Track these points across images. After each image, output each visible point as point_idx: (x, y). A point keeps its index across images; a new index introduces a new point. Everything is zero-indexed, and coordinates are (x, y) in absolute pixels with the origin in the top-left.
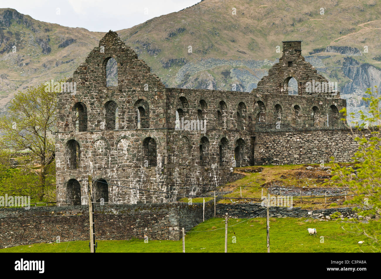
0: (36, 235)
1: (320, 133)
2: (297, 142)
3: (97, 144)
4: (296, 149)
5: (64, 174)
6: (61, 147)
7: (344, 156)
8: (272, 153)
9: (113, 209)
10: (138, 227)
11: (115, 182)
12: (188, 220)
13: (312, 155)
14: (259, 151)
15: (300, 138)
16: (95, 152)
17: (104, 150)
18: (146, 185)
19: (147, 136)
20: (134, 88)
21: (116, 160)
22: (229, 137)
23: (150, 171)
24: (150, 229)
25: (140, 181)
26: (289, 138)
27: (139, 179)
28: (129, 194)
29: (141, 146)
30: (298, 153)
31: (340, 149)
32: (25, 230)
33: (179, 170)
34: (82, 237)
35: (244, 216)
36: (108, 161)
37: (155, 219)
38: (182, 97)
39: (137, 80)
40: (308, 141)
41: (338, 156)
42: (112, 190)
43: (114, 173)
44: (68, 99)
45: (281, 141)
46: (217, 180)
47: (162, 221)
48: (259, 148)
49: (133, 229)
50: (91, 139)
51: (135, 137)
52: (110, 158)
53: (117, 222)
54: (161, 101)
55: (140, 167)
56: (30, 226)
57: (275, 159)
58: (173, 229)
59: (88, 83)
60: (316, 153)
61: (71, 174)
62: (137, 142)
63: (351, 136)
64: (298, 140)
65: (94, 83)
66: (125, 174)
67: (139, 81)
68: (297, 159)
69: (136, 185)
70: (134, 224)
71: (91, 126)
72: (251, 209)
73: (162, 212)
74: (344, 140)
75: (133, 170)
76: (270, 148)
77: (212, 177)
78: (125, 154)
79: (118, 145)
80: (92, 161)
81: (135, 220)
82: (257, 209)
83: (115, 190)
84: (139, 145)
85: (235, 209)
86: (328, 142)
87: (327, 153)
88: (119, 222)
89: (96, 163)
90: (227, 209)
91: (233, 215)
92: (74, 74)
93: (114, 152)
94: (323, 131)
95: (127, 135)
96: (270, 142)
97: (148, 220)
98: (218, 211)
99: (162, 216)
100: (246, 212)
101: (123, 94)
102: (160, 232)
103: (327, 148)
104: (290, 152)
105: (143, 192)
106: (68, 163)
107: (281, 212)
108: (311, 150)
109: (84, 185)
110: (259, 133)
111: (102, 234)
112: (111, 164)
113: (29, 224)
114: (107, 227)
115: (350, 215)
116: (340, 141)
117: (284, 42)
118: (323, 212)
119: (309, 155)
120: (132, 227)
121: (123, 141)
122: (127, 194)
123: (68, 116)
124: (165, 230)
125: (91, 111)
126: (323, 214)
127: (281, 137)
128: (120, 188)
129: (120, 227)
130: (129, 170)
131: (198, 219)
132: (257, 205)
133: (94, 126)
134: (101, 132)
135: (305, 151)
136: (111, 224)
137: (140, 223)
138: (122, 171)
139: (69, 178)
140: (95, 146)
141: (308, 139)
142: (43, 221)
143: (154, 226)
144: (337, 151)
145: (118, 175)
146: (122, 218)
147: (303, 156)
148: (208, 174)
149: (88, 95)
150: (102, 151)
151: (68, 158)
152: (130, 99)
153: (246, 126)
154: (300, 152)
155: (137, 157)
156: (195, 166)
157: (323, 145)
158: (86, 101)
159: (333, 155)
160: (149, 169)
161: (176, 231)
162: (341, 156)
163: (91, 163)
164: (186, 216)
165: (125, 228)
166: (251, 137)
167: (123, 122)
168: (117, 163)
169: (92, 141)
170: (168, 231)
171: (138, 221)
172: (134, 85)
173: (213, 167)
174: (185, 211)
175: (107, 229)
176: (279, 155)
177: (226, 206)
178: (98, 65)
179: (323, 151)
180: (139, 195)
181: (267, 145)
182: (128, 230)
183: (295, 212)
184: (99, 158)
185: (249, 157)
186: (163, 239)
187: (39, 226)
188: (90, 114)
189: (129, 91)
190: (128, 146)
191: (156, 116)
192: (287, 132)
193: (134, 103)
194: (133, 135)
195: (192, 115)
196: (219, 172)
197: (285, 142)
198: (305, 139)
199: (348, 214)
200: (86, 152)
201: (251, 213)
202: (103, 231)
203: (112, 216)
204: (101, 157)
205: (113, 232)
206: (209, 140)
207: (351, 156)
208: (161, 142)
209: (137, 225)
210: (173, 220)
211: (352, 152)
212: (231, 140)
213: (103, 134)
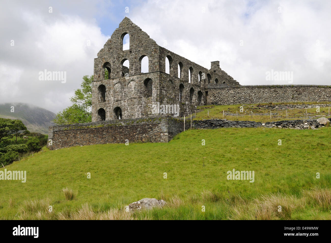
0: (74, 141)
1: (245, 88)
2: (232, 93)
3: (116, 86)
4: (232, 97)
5: (96, 106)
6: (95, 90)
7: (259, 101)
8: (218, 100)
9: (122, 123)
10: (138, 134)
11: (126, 109)
12: (174, 129)
13: (241, 101)
14: (210, 99)
15: (234, 91)
16: (114, 91)
17: (120, 89)
18: (145, 109)
19: (147, 77)
20: (139, 49)
21: (127, 95)
22: (195, 88)
23: (148, 100)
24: (147, 135)
25: (141, 107)
26: (227, 91)
27: (141, 106)
28: (134, 115)
29: (143, 85)
30: (233, 100)
31: (257, 98)
32: (67, 138)
33: (167, 100)
34: (101, 142)
35: (213, 128)
36: (122, 96)
37: (151, 128)
38: (169, 55)
39: (141, 44)
40: (238, 93)
41: (256, 101)
42: (124, 114)
43: (126, 103)
44: (101, 61)
45: (223, 93)
46: (189, 111)
47: (155, 129)
48: (210, 97)
49: (135, 135)
50: (113, 83)
51: (139, 79)
52: (123, 93)
53: (124, 131)
54: (156, 55)
55: (142, 98)
56: (71, 136)
57: (220, 103)
58: (164, 135)
59: (112, 50)
60: (243, 100)
61: (100, 105)
62: (140, 82)
63: (264, 90)
64: (233, 92)
65: (115, 49)
66: (133, 103)
67: (142, 44)
68: (232, 103)
69: (139, 109)
70: (135, 132)
71: (113, 76)
72: (217, 123)
73: (156, 123)
74: (260, 92)
75: (137, 100)
76: (216, 97)
77: (186, 109)
78: (133, 91)
79: (129, 85)
80: (113, 97)
81: (137, 129)
82: (222, 123)
83: (126, 114)
84: (141, 84)
85: (206, 123)
86: (250, 93)
87: (250, 100)
88: (126, 131)
89: (115, 98)
90: (200, 124)
91: (205, 127)
92: (104, 46)
93: (126, 90)
94: (247, 88)
95: (134, 78)
96: (217, 94)
97: (146, 129)
98: (194, 126)
99: (156, 125)
100: (214, 125)
101: (132, 54)
102: (154, 137)
103: (249, 97)
104: (228, 99)
105: (144, 113)
106: (100, 99)
107: (240, 124)
108: (240, 98)
109: (107, 112)
110: (210, 89)
111: (114, 140)
112: (124, 97)
113: (70, 135)
114: (118, 135)
115: (297, 126)
116: (257, 93)
117: (211, 62)
118: (275, 123)
119: (239, 101)
120: (135, 134)
121: (132, 83)
122: (133, 116)
123: (100, 71)
124: (158, 135)
125: (113, 67)
126: (276, 124)
127: (223, 91)
128: (129, 112)
129: (126, 135)
130: (135, 100)
131: (181, 129)
132: (221, 120)
133: (114, 75)
134: (118, 79)
135: (237, 98)
136: (121, 132)
137: (140, 131)
138: (131, 101)
139: (99, 108)
140: (115, 87)
141: (238, 92)
142: (79, 132)
143: (150, 133)
144: (256, 99)
145: (128, 104)
146: (128, 128)
147: (236, 101)
148: (184, 107)
149: (112, 57)
150: (119, 90)
151: (100, 97)
152: (137, 56)
153: (203, 85)
154: (234, 99)
155: (140, 91)
156: (176, 100)
157: (247, 95)
158: (111, 61)
159: (253, 100)
160: (148, 99)
161: (166, 136)
162: (258, 102)
163: (112, 98)
164: (173, 125)
165: (129, 135)
166: (206, 92)
167: (132, 71)
168: (127, 97)
169: (113, 84)
170: (160, 136)
171: (139, 129)
172: (139, 47)
173: (186, 103)
174: (173, 122)
175: (118, 136)
176: (222, 101)
177: (199, 121)
178: (118, 38)
179: (247, 99)
180: (141, 116)
181: (215, 96)
182: (131, 136)
183: (252, 124)
184: (117, 94)
185: (204, 102)
186: (157, 142)
187: (76, 136)
188: (113, 69)
189: (136, 52)
190: (135, 85)
191: (153, 64)
192: (226, 88)
193: (139, 58)
194: (138, 78)
195: (175, 69)
196: (190, 107)
197: (225, 93)
198: (237, 92)
199: (296, 124)
200: (110, 91)
201: (218, 126)
202: (115, 137)
203: (121, 127)
204: (118, 93)
205: (121, 138)
206: (185, 87)
207: (263, 101)
208: (156, 80)
209: (138, 132)
210: (164, 128)
211: (264, 99)
212: (196, 90)
213: (119, 80)
